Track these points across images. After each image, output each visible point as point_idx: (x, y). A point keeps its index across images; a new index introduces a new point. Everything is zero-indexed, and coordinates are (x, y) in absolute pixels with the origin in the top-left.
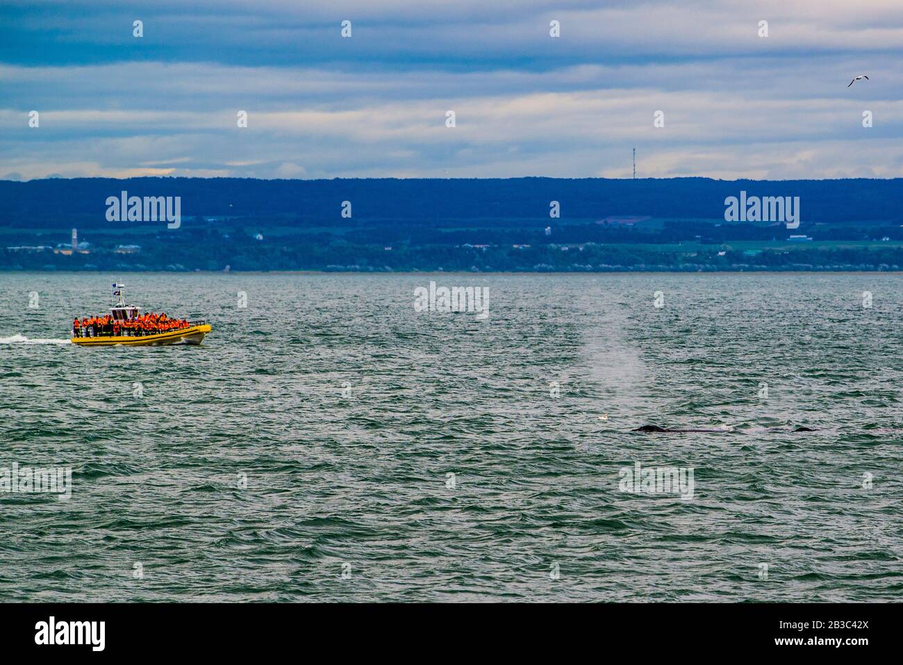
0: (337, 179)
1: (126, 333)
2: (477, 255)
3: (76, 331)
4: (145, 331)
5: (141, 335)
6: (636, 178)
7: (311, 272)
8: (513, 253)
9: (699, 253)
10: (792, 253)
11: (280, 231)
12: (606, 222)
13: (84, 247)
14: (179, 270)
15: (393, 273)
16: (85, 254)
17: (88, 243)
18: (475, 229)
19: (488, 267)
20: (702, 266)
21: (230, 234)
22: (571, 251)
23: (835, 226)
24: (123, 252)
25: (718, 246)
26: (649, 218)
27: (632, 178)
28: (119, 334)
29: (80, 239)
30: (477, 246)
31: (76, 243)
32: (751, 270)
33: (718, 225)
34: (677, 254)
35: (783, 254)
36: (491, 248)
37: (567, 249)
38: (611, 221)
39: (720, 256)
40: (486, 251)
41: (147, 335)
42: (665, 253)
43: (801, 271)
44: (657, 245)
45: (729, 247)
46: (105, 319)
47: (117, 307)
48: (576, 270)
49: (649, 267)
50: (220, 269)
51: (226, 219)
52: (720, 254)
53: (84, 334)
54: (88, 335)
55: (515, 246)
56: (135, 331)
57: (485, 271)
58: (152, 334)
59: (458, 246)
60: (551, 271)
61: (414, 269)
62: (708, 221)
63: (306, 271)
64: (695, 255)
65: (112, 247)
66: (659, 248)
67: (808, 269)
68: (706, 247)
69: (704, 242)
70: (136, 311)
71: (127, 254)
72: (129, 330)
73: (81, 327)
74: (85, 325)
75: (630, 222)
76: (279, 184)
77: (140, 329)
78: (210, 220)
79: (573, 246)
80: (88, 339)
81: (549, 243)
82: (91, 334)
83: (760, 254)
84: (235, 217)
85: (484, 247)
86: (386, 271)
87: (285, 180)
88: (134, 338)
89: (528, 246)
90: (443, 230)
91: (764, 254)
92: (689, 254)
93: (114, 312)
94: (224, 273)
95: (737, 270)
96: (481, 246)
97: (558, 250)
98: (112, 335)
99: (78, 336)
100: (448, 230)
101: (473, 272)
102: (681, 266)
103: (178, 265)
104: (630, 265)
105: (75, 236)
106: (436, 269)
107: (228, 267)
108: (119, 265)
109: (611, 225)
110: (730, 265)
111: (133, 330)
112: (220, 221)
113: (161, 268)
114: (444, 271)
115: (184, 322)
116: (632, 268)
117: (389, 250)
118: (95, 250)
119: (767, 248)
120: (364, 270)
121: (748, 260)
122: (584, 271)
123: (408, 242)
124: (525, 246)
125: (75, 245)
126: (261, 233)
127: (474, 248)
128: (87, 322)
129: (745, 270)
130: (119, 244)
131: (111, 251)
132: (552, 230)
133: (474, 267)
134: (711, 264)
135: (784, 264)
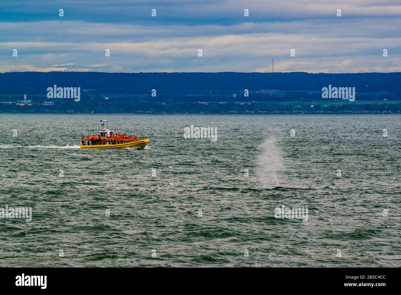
0: (141, 73)
1: (108, 143)
2: (203, 107)
3: (83, 142)
4: (118, 142)
5: (115, 144)
6: (274, 72)
7: (130, 114)
8: (219, 106)
9: (302, 106)
10: (343, 106)
11: (116, 96)
12: (260, 92)
13: (29, 102)
14: (71, 113)
15: (166, 114)
16: (29, 106)
17: (31, 101)
18: (202, 95)
19: (208, 112)
20: (303, 112)
21: (93, 97)
22: (245, 105)
23: (363, 94)
24: (47, 105)
25: (310, 102)
26: (280, 90)
27: (272, 72)
28: (104, 144)
29: (28, 99)
30: (203, 103)
31: (26, 100)
32: (325, 113)
33: (311, 94)
34: (292, 106)
35: (339, 106)
36: (209, 104)
37: (243, 104)
38: (262, 91)
39: (311, 107)
40: (208, 105)
41: (118, 144)
42: (287, 105)
43: (348, 114)
44: (283, 102)
45: (316, 103)
46: (97, 136)
47: (103, 131)
48: (247, 113)
49: (280, 112)
50: (89, 112)
51: (92, 90)
52: (312, 106)
53: (87, 144)
54: (89, 144)
55: (220, 103)
56: (113, 142)
57: (207, 114)
58: (121, 143)
59: (195, 103)
60: (236, 113)
61: (175, 113)
62: (306, 92)
63: (127, 114)
64: (300, 107)
65: (42, 102)
66: (284, 103)
67: (350, 113)
68: (305, 103)
69: (304, 101)
70: (112, 133)
71: (48, 105)
72: (109, 142)
73: (85, 140)
74: (87, 140)
75: (271, 92)
76: (115, 75)
77: (115, 141)
78: (85, 91)
79: (246, 103)
80: (89, 146)
81: (235, 101)
82: (90, 143)
83: (329, 106)
84: (96, 90)
85: (206, 103)
86: (163, 113)
87: (118, 73)
88: (112, 145)
89: (226, 102)
90: (188, 96)
91: (331, 106)
92: (297, 106)
93: (101, 133)
94: (91, 114)
95: (319, 113)
96: (205, 103)
97: (240, 104)
98: (101, 144)
99: (84, 145)
100: (190, 96)
101: (202, 114)
102: (294, 112)
103: (71, 111)
104: (271, 111)
105: (25, 97)
106: (185, 113)
107: (93, 112)
108: (45, 110)
109: (262, 93)
110: (316, 111)
111: (112, 141)
112: (89, 91)
113: (63, 112)
114: (188, 114)
115: (136, 137)
116: (272, 113)
117: (164, 105)
118: (34, 103)
119: (332, 104)
120: (153, 113)
121: (324, 109)
122: (251, 114)
123: (172, 100)
124: (225, 102)
125: (25, 101)
126: (107, 96)
127: (202, 104)
128: (88, 138)
129: (322, 113)
130: (44, 101)
131: (41, 104)
132: (236, 95)
133: (202, 112)
134: (307, 111)
135: (340, 111)
